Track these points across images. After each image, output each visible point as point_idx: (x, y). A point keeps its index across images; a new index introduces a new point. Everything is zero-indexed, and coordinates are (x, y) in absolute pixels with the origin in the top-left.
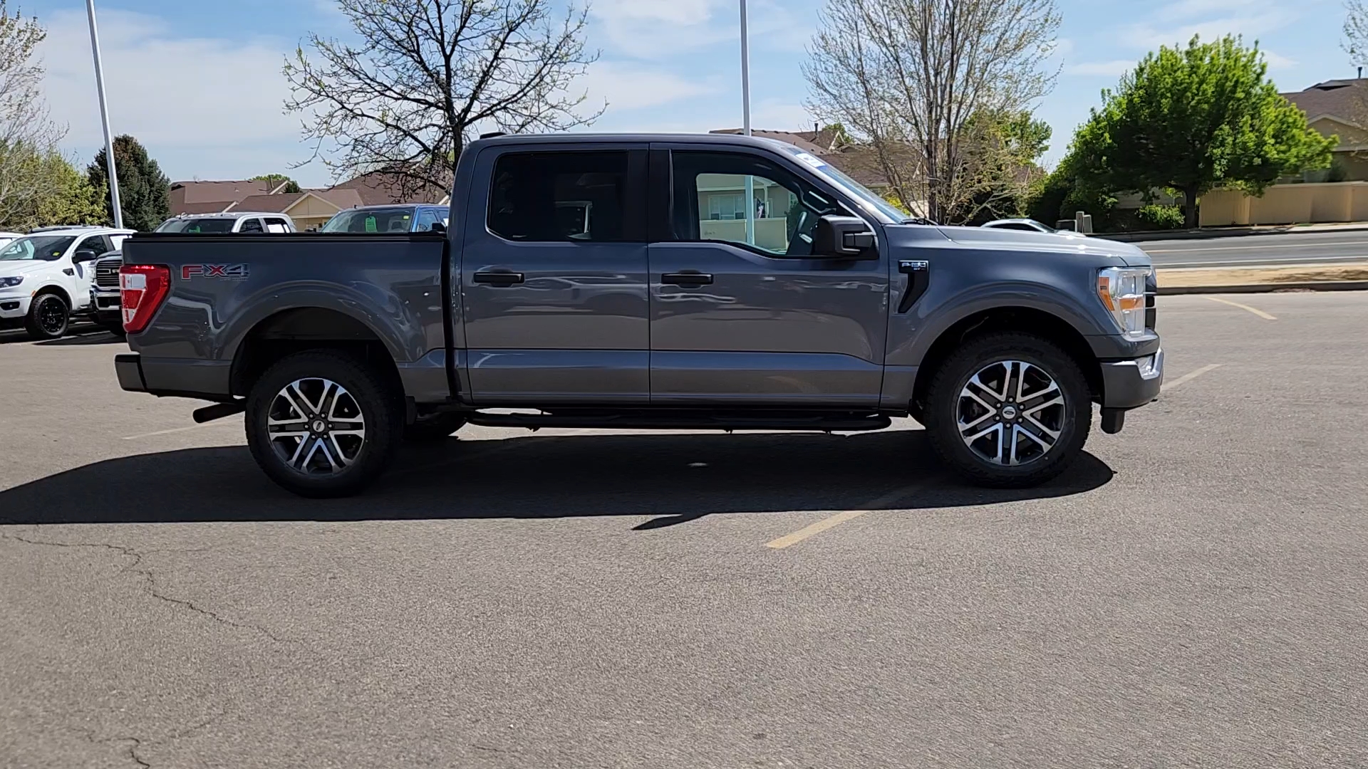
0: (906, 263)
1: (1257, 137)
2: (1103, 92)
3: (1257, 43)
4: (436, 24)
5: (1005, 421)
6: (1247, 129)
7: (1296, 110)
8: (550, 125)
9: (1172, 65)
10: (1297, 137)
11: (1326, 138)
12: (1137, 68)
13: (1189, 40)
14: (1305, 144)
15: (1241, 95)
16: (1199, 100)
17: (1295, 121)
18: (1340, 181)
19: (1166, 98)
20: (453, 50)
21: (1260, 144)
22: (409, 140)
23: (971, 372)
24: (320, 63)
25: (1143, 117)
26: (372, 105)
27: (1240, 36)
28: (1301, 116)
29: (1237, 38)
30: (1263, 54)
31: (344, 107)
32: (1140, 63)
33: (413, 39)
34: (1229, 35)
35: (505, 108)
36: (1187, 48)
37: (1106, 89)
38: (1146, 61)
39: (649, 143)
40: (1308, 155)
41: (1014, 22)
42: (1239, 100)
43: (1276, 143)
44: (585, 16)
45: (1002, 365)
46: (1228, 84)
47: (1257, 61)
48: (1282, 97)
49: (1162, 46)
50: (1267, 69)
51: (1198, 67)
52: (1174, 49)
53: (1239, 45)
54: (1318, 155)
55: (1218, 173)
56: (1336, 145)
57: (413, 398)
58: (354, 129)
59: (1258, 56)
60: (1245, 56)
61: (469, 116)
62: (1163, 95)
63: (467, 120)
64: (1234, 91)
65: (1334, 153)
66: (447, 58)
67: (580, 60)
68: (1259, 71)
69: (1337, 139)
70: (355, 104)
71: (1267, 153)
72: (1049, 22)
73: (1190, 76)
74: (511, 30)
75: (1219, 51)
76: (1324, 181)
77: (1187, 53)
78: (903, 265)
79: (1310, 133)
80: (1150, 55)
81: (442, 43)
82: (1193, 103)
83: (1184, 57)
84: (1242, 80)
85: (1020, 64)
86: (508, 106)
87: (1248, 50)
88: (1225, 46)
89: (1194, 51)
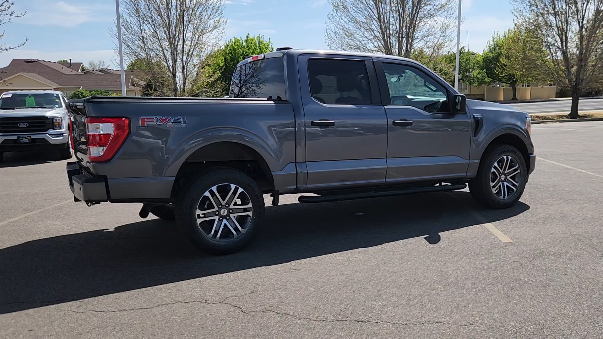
0: (475, 116)
5: (502, 181)
13: (246, 36)
23: (495, 161)
27: (263, 36)
30: (272, 44)
34: (259, 35)
39: (371, 57)
45: (504, 157)
51: (251, 47)
52: (240, 39)
53: (263, 39)
75: (256, 41)
87: (266, 41)
88: (258, 39)
89: (248, 40)
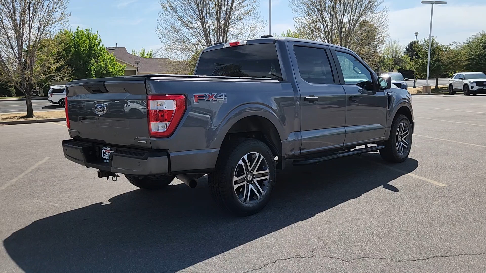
1: (105, 63)
3: (97, 32)
6: (101, 60)
7: (113, 56)
10: (115, 64)
11: (123, 65)
13: (77, 28)
14: (117, 67)
15: (96, 49)
16: (84, 49)
17: (114, 59)
21: (106, 66)
28: (115, 57)
29: (90, 30)
30: (100, 36)
34: (88, 28)
36: (76, 31)
39: (328, 46)
40: (117, 70)
43: (111, 66)
46: (92, 45)
50: (101, 40)
51: (82, 38)
53: (91, 32)
54: (121, 70)
55: (93, 75)
56: (125, 68)
59: (98, 37)
64: (94, 47)
65: (125, 70)
68: (99, 41)
69: (126, 66)
71: (109, 69)
82: (82, 50)
83: (75, 34)
87: (95, 34)
88: (87, 32)
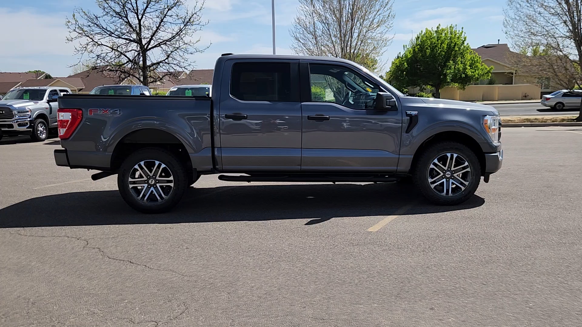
0: (409, 112)
1: (463, 66)
2: (404, 46)
3: (462, 28)
4: (135, 5)
5: (447, 178)
6: (459, 63)
7: (478, 56)
8: (186, 52)
9: (430, 36)
10: (478, 66)
11: (489, 67)
12: (417, 37)
13: (437, 26)
14: (481, 69)
15: (457, 49)
16: (441, 50)
17: (477, 60)
18: (493, 84)
19: (428, 49)
20: (142, 17)
21: (465, 69)
22: (123, 56)
23: (434, 158)
24: (83, 22)
25: (419, 57)
26: (107, 40)
27: (456, 25)
28: (480, 58)
29: (455, 26)
30: (465, 33)
31: (93, 41)
32: (418, 35)
33: (125, 11)
34: (452, 25)
35: (165, 44)
36: (436, 29)
37: (405, 45)
38: (420, 34)
39: (299, 60)
40: (482, 74)
41: (377, 16)
42: (456, 51)
43: (471, 68)
44: (203, 5)
45: (446, 155)
46: (452, 44)
47: (463, 36)
48: (472, 50)
49: (426, 28)
50: (467, 39)
51: (441, 37)
52: (431, 30)
53: (456, 29)
54: (486, 74)
55: (449, 80)
56: (492, 70)
57: (196, 169)
58: (98, 50)
59: (463, 34)
60: (458, 33)
61: (150, 47)
62: (427, 48)
63: (148, 48)
64: (454, 47)
65: (491, 73)
66: (140, 21)
67: (200, 24)
68: (464, 40)
69: (493, 68)
70: (99, 39)
71: (467, 72)
72: (390, 17)
73: (438, 41)
74: (169, 10)
75: (448, 31)
76: (487, 84)
77: (436, 31)
78: (408, 113)
79: (483, 65)
80: (422, 32)
81: (137, 14)
82: (439, 52)
83: (435, 33)
84: (457, 43)
85: (379, 33)
86: (167, 43)
87: (459, 31)
88: (450, 29)
89: (438, 31)
